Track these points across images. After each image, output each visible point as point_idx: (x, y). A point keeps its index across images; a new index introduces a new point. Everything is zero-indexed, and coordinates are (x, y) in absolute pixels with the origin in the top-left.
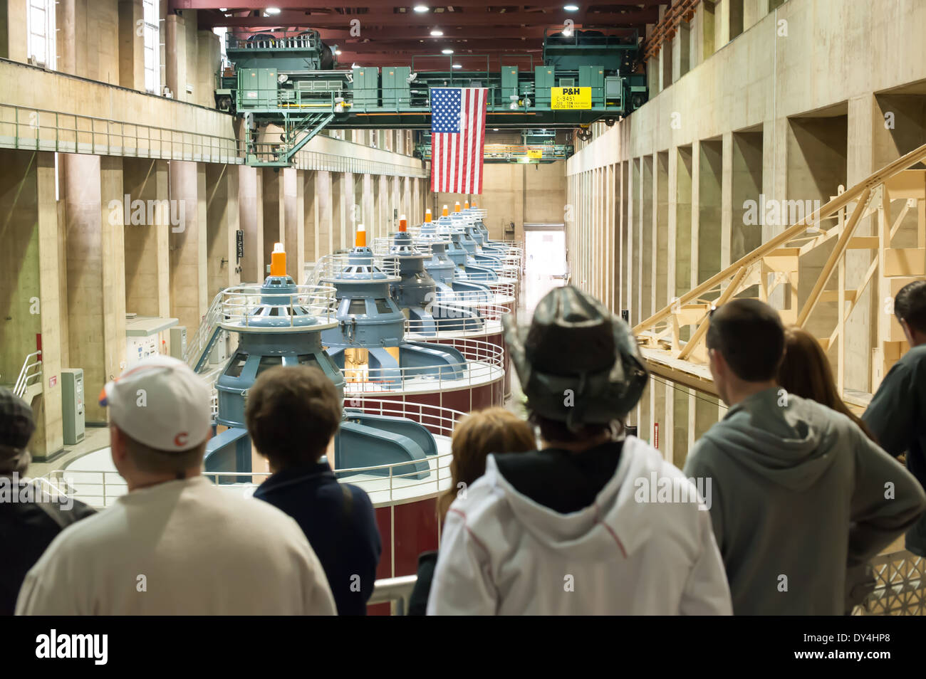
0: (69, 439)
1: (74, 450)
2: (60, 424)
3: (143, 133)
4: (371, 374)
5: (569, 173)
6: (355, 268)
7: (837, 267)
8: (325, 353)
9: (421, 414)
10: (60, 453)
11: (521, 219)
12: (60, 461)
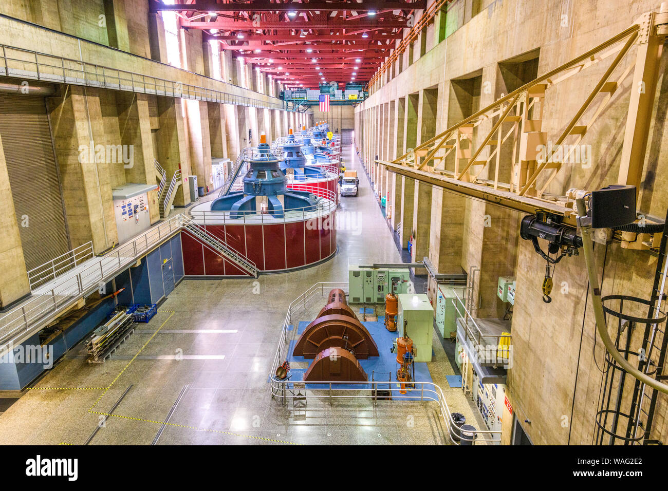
0: (193, 199)
1: (195, 204)
2: (189, 195)
3: (214, 93)
4: (295, 177)
5: (355, 112)
6: (289, 141)
7: (498, 129)
8: (280, 170)
9: (312, 190)
10: (190, 204)
11: (340, 127)
12: (190, 207)
